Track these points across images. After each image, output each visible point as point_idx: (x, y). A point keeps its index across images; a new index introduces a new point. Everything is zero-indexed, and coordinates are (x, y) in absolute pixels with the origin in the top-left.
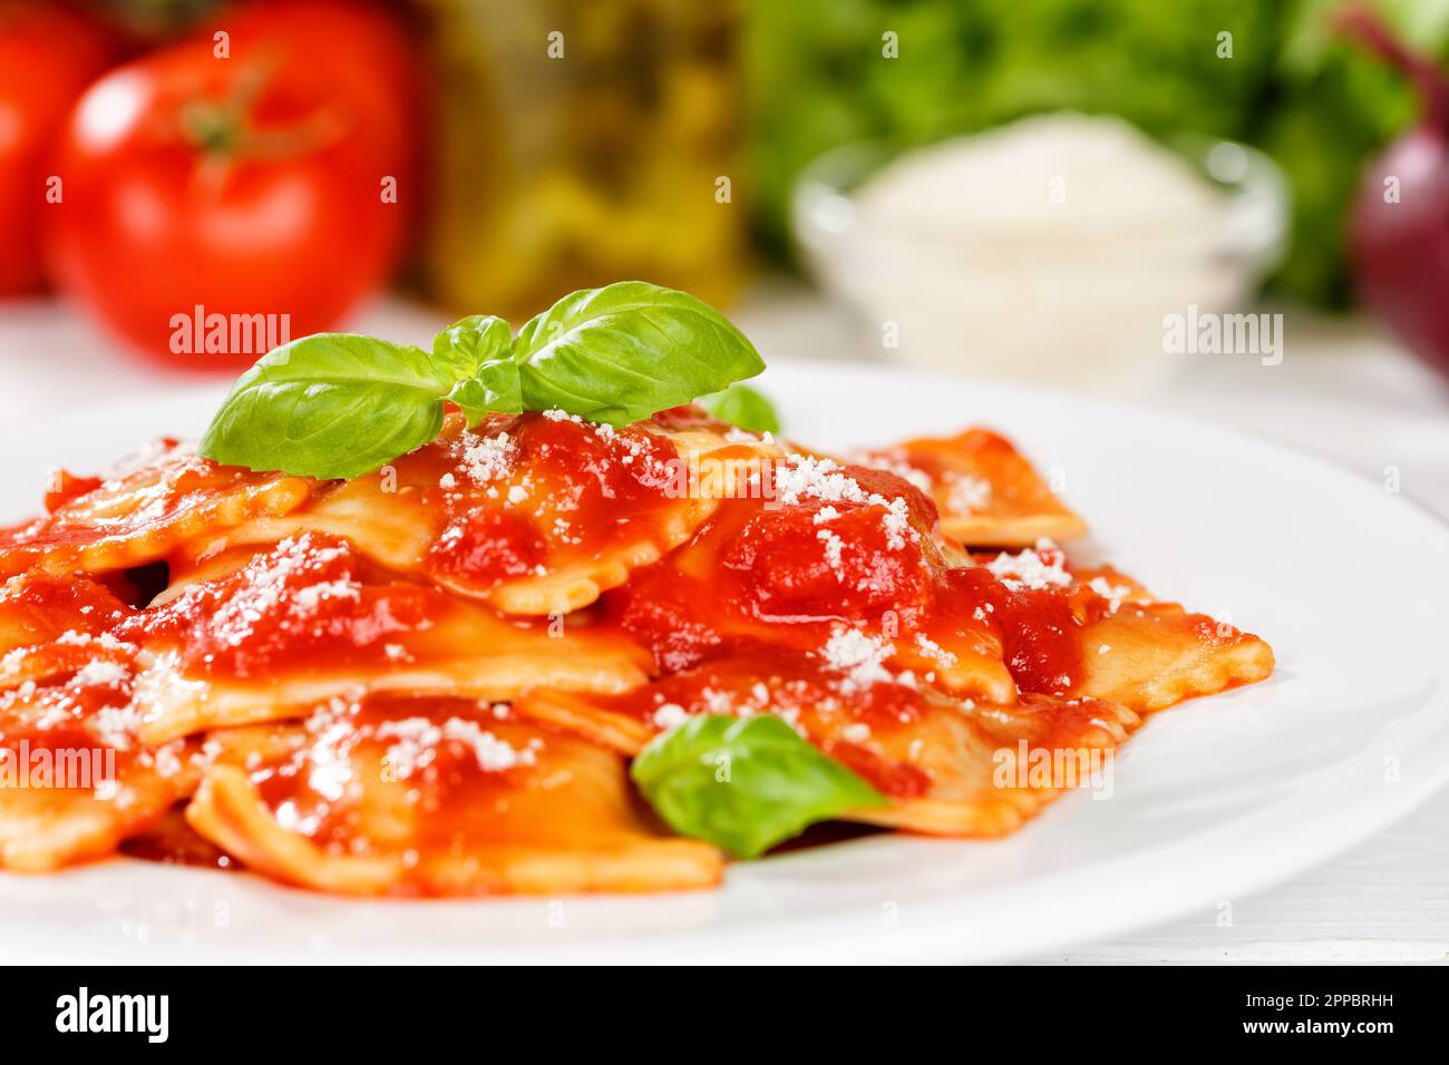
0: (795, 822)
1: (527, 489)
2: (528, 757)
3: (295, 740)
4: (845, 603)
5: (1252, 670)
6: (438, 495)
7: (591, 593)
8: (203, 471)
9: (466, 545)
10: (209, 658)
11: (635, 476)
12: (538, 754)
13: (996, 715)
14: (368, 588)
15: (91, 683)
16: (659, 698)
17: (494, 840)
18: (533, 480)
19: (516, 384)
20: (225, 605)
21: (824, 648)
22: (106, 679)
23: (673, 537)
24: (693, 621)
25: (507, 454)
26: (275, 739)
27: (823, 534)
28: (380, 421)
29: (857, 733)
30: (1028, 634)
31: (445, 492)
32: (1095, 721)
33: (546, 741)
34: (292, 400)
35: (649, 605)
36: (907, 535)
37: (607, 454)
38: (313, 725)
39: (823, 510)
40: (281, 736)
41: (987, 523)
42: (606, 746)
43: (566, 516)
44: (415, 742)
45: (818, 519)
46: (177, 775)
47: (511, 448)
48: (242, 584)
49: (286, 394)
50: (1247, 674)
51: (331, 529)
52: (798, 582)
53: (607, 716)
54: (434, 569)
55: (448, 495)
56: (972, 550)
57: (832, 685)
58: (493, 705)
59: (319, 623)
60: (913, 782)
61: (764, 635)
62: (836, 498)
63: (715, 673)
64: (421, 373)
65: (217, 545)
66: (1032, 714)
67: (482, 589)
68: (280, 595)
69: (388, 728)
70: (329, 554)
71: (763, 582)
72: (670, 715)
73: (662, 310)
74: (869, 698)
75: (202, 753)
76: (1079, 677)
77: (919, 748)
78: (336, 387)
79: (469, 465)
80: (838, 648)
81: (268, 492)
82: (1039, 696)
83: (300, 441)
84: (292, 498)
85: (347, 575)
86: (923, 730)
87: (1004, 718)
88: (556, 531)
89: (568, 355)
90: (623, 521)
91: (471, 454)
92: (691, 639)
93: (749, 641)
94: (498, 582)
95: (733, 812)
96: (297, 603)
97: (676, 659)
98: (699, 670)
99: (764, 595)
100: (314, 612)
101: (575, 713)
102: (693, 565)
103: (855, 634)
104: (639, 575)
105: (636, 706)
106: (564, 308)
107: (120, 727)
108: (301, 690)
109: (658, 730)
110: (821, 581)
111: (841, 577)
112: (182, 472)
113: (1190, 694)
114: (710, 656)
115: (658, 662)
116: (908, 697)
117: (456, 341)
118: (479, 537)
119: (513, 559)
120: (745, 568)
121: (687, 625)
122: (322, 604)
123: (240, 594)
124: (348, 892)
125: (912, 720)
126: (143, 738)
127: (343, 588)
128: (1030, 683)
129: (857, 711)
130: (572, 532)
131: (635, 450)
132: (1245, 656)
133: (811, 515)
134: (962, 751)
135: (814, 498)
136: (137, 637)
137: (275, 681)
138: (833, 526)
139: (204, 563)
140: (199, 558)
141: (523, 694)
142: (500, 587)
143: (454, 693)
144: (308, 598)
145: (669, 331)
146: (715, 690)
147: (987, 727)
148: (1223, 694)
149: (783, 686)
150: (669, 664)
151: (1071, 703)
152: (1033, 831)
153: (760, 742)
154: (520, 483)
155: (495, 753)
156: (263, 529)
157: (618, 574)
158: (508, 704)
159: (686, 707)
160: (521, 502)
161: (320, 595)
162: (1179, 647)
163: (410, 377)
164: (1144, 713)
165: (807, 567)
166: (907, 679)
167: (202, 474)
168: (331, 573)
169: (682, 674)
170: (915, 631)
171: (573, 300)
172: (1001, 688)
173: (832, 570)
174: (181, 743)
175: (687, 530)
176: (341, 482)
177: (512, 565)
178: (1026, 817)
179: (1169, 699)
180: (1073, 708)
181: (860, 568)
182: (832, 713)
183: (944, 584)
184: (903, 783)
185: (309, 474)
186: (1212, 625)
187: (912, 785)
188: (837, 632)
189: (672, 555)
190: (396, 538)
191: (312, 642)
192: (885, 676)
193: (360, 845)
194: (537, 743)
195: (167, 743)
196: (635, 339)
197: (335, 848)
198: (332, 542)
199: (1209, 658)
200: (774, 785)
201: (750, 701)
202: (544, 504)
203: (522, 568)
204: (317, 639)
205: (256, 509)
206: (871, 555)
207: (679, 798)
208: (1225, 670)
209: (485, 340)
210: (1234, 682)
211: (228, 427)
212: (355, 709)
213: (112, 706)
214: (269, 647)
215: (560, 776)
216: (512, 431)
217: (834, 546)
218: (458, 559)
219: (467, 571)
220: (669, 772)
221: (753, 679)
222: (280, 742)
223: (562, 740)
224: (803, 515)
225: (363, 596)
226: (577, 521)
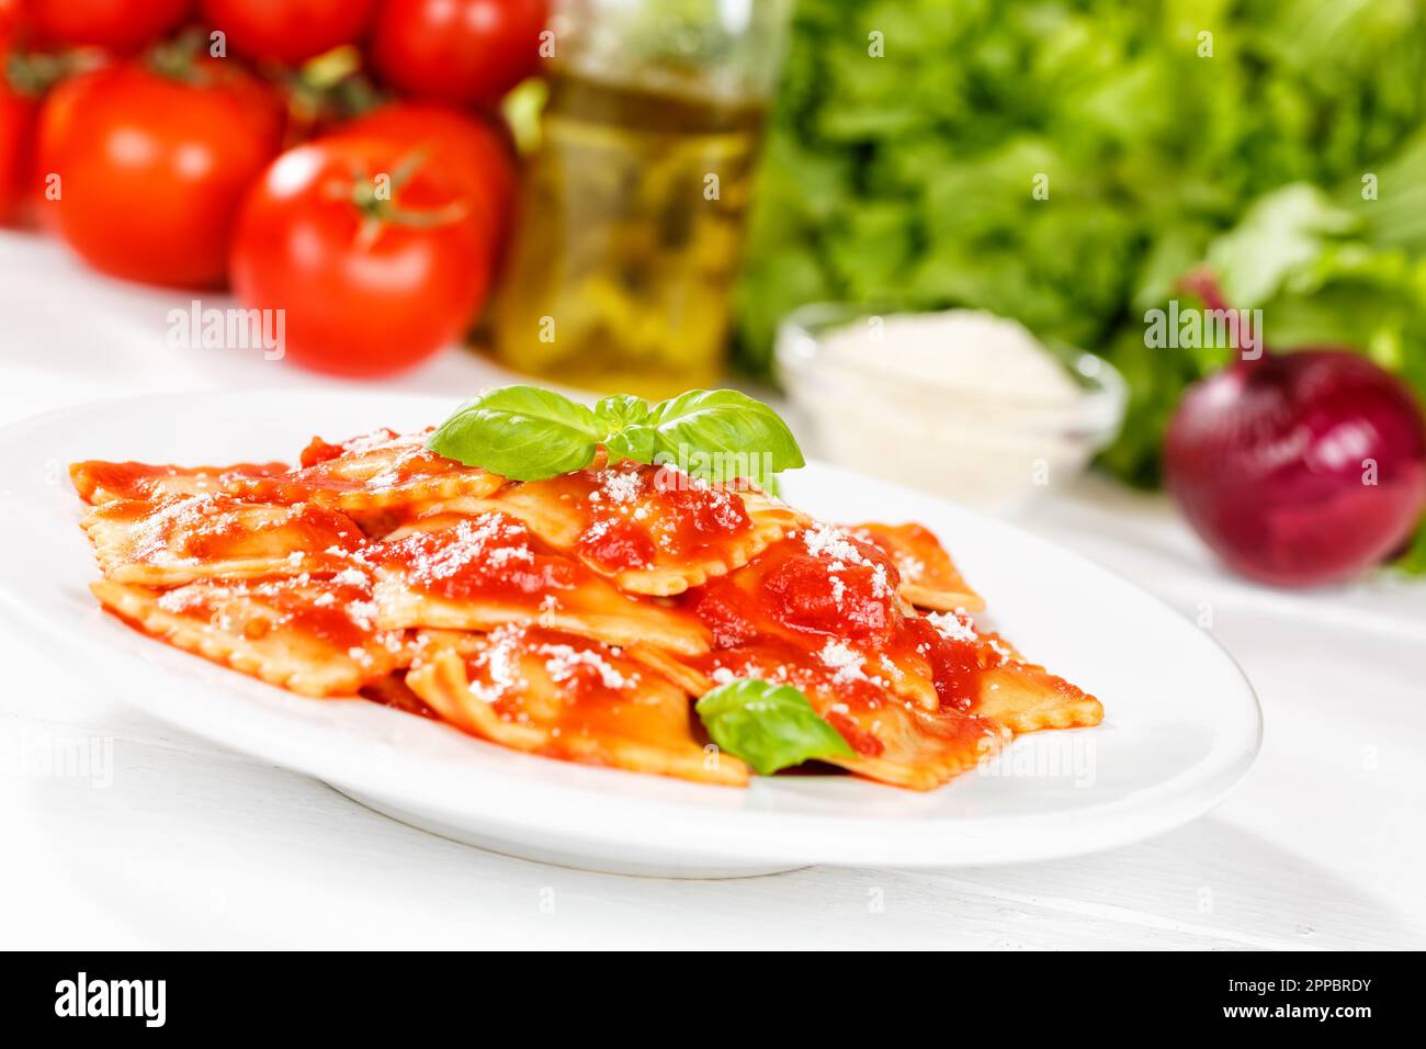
0: (799, 757)
1: (647, 512)
2: (632, 684)
3: (480, 645)
4: (839, 626)
5: (1089, 719)
6: (588, 505)
7: (683, 587)
8: (428, 458)
9: (605, 541)
10: (428, 582)
11: (716, 517)
12: (637, 682)
13: (924, 715)
14: (539, 556)
15: (347, 583)
16: (717, 663)
17: (610, 732)
18: (652, 507)
19: (650, 445)
20: (442, 550)
21: (822, 652)
22: (357, 583)
23: (736, 562)
24: (742, 617)
25: (635, 487)
26: (464, 642)
27: (833, 579)
28: (555, 448)
29: (842, 709)
30: (949, 668)
31: (592, 504)
32: (986, 731)
33: (643, 676)
34: (501, 424)
35: (717, 602)
36: (885, 590)
37: (701, 498)
38: (493, 637)
39: (835, 563)
40: (469, 640)
41: (921, 590)
42: (680, 687)
43: (670, 534)
44: (563, 660)
45: (830, 569)
46: (400, 652)
47: (639, 483)
48: (453, 538)
49: (497, 420)
50: (1085, 721)
51: (516, 514)
52: (812, 606)
53: (685, 668)
54: (581, 551)
55: (595, 506)
56: (917, 608)
57: (828, 676)
58: (610, 647)
59: (506, 573)
60: (873, 747)
61: (786, 636)
62: (842, 557)
63: (753, 653)
64: (586, 423)
65: (437, 508)
66: (946, 719)
67: (610, 572)
68: (482, 550)
69: (546, 648)
70: (514, 530)
71: (790, 602)
72: (724, 674)
73: (753, 412)
74: (851, 688)
75: (415, 641)
76: (976, 702)
77: (877, 725)
78: (531, 421)
79: (609, 489)
80: (830, 653)
81: (475, 481)
82: (950, 709)
83: (500, 451)
84: (490, 488)
85: (525, 545)
86: (882, 715)
87: (930, 718)
88: (662, 543)
89: (686, 430)
90: (705, 545)
91: (611, 482)
92: (738, 629)
93: (775, 638)
94: (622, 569)
95: (760, 742)
96: (492, 558)
97: (727, 640)
98: (744, 649)
99: (789, 611)
100: (504, 565)
101: (664, 662)
102: (745, 582)
103: (842, 647)
104: (713, 582)
105: (703, 665)
106: (687, 398)
107: (365, 614)
108: (486, 614)
109: (715, 684)
110: (826, 609)
111: (840, 609)
112: (413, 455)
113: (1047, 726)
114: (749, 642)
115: (715, 640)
116: (875, 693)
117: (611, 407)
118: (615, 537)
119: (635, 555)
120: (780, 592)
121: (738, 620)
122: (509, 561)
123: (453, 545)
124: (512, 746)
125: (876, 709)
126: (379, 623)
127: (522, 553)
128: (946, 700)
129: (843, 696)
130: (672, 545)
131: (720, 500)
132: (1086, 709)
133: (827, 565)
134: (904, 734)
135: (828, 555)
136: (375, 558)
137: (471, 605)
138: (839, 574)
139: (426, 519)
140: (420, 515)
141: (632, 643)
142: (623, 572)
143: (586, 634)
144: (500, 556)
145: (754, 427)
146: (753, 665)
147: (920, 722)
148: (1070, 730)
149: (796, 670)
150: (722, 642)
151: (972, 717)
152: (944, 791)
153: (784, 702)
154: (642, 507)
155: (613, 678)
156: (468, 505)
157: (701, 580)
158: (621, 648)
159: (734, 671)
160: (643, 520)
161: (509, 555)
162: (1043, 695)
163: (578, 424)
164: (1016, 732)
165: (819, 598)
166: (877, 681)
167: (427, 460)
168: (516, 542)
169: (732, 650)
170: (880, 652)
171: (694, 394)
172: (929, 700)
173: (835, 603)
174: (402, 632)
175: (747, 558)
176: (519, 483)
177: (634, 559)
178: (942, 782)
179: (1033, 727)
180: (972, 720)
181: (853, 605)
182: (825, 693)
183: (901, 626)
184: (868, 746)
185: (502, 473)
186: (1064, 683)
187: (873, 749)
188: (831, 643)
189: (733, 572)
190: (557, 527)
191: (499, 584)
192: (864, 677)
193: (523, 717)
194: (637, 676)
195: (394, 631)
196: (732, 427)
197: (507, 717)
198: (516, 522)
199: (1062, 706)
200: (790, 731)
201: (775, 676)
202: (656, 523)
203: (638, 562)
204: (503, 583)
205: (465, 490)
206: (861, 598)
207: (726, 728)
208: (1072, 715)
209: (630, 411)
210: (1076, 724)
211: (451, 433)
212: (522, 633)
213: (361, 600)
214: (471, 582)
215: (653, 700)
216: (640, 473)
217: (839, 588)
218: (599, 549)
219: (602, 557)
220: (722, 711)
221: (777, 662)
222: (469, 645)
223: (653, 677)
224: (820, 565)
225: (535, 561)
226: (677, 539)
